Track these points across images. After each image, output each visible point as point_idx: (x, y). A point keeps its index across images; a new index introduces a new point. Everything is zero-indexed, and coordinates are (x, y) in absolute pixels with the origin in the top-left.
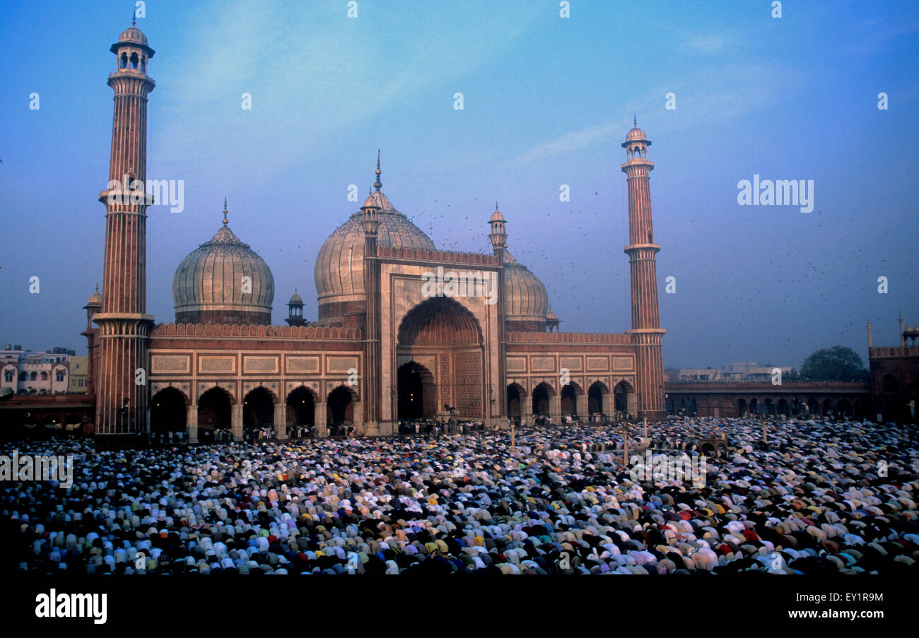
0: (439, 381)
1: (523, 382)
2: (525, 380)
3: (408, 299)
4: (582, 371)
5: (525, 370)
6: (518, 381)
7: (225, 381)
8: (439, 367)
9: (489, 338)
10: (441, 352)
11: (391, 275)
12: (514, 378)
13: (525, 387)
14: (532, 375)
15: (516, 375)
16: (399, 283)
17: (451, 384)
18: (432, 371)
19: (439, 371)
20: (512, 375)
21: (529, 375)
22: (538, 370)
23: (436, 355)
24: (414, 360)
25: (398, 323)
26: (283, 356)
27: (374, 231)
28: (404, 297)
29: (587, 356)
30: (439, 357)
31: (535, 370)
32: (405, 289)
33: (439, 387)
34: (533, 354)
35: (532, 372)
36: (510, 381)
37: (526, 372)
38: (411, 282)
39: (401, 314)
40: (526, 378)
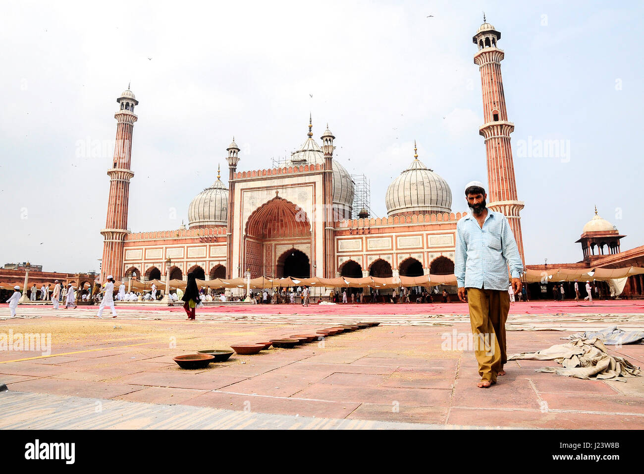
1: (359, 259)
2: (361, 257)
3: (253, 204)
4: (423, 248)
5: (361, 249)
6: (354, 259)
7: (157, 263)
9: (315, 226)
11: (242, 190)
12: (350, 256)
14: (368, 253)
15: (351, 254)
16: (247, 195)
21: (365, 253)
22: (373, 249)
25: (246, 220)
26: (186, 247)
27: (234, 164)
28: (250, 203)
29: (427, 235)
31: (371, 249)
32: (251, 198)
35: (367, 251)
36: (346, 259)
37: (362, 251)
38: (255, 192)
39: (247, 214)
40: (362, 255)
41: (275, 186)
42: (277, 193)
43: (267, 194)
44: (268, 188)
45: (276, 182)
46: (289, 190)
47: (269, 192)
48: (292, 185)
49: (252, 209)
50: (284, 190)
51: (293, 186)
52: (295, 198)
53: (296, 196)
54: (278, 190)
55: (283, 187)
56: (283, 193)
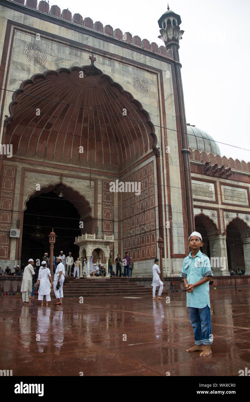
0: (99, 214)
1: (213, 215)
2: (216, 212)
5: (214, 199)
6: (207, 213)
8: (100, 196)
10: (103, 177)
12: (202, 208)
13: (216, 221)
14: (224, 207)
15: (204, 204)
17: (116, 219)
18: (90, 199)
19: (100, 200)
20: (199, 204)
21: (220, 206)
23: (95, 180)
24: (64, 182)
30: (99, 183)
31: (226, 201)
33: (99, 224)
34: (223, 180)
35: (223, 204)
37: (216, 202)
40: (217, 209)
41: (89, 47)
42: (93, 60)
43: (70, 54)
44: (73, 45)
45: (91, 42)
46: (117, 65)
47: (74, 51)
48: (122, 58)
49: (32, 68)
50: (107, 62)
51: (124, 61)
52: (128, 83)
53: (130, 80)
54: (95, 56)
55: (105, 55)
56: (103, 64)
